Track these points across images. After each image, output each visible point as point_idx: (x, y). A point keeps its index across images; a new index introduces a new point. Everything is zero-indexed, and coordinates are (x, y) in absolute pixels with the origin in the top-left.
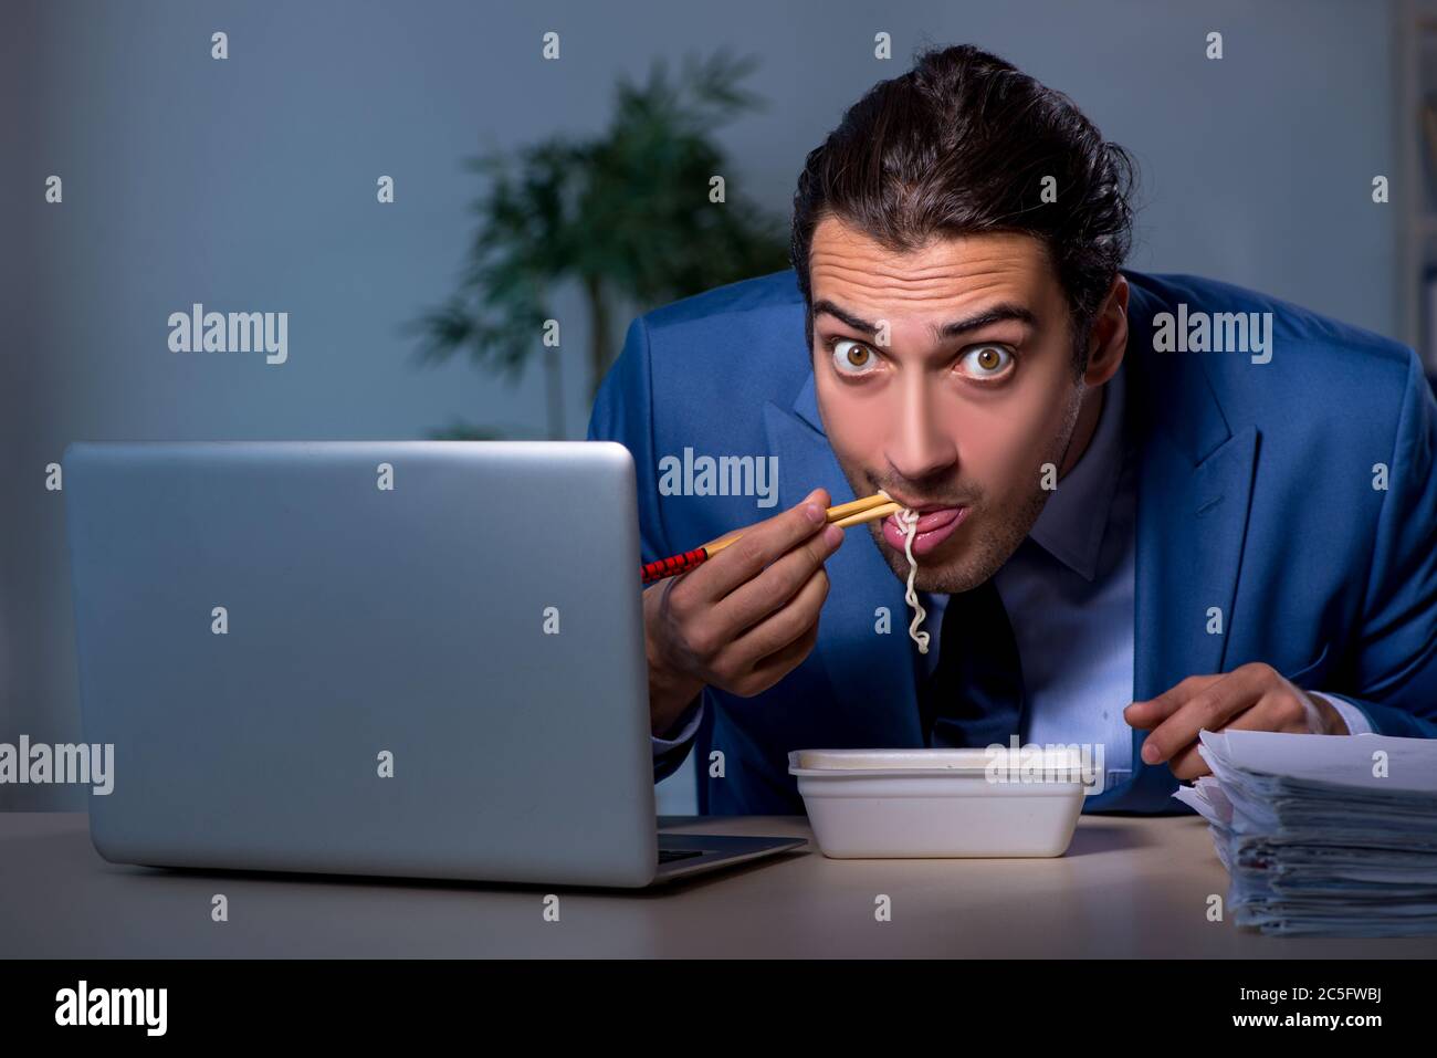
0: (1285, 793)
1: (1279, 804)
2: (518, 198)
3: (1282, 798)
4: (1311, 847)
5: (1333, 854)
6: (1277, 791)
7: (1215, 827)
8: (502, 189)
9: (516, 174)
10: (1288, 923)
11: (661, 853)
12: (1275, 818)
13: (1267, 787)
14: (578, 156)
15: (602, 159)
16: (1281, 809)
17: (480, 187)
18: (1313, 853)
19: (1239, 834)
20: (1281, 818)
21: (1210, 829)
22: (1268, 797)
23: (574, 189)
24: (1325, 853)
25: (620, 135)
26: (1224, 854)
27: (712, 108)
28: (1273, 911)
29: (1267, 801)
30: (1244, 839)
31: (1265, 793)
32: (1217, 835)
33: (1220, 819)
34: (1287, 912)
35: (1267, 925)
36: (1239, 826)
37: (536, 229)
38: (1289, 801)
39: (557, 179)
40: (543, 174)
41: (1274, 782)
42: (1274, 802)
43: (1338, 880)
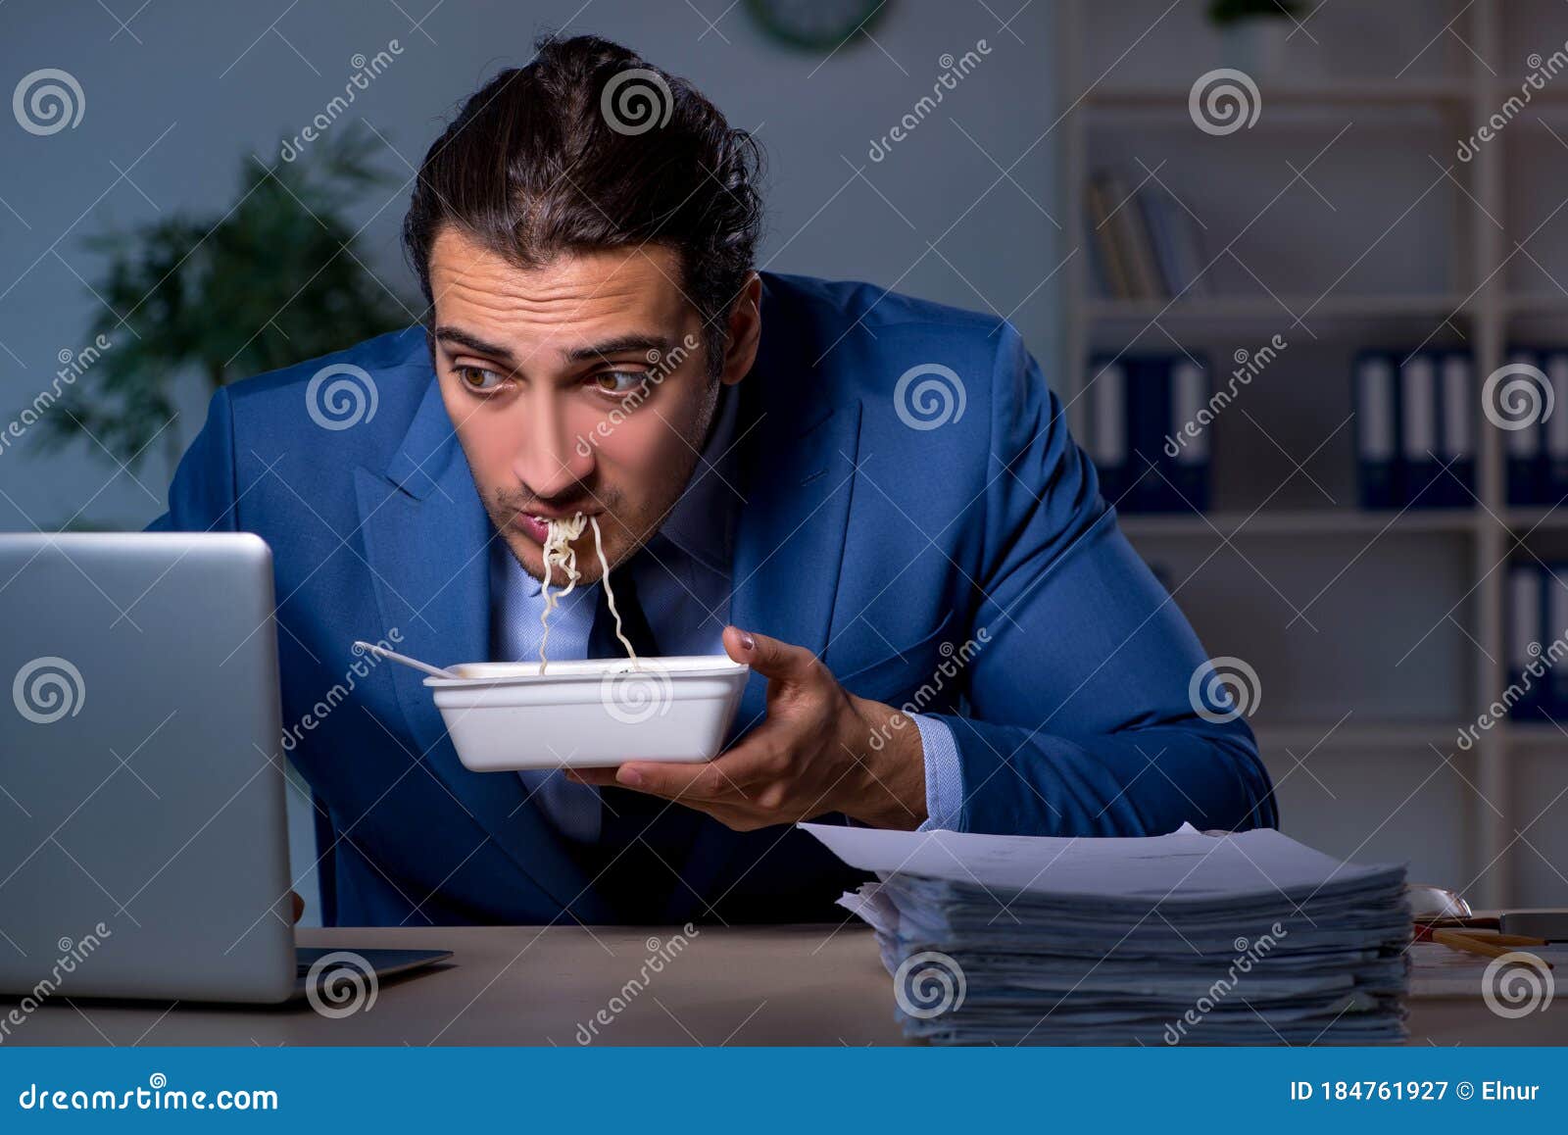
0: (954, 899)
1: (949, 909)
2: (135, 278)
3: (950, 903)
4: (982, 954)
5: (1005, 961)
6: (947, 896)
7: (882, 935)
8: (120, 270)
9: (135, 254)
10: (959, 1033)
11: (299, 966)
12: (944, 924)
13: (937, 893)
14: (199, 234)
15: (228, 239)
16: (951, 915)
17: (99, 266)
18: (983, 960)
19: (907, 942)
20: (952, 924)
21: (876, 936)
22: (938, 902)
23: (196, 270)
24: (996, 961)
25: (244, 213)
26: (890, 962)
27: (344, 185)
28: (942, 1022)
29: (937, 906)
30: (913, 946)
31: (934, 898)
32: (884, 943)
33: (887, 925)
34: (957, 1022)
35: (936, 1036)
36: (907, 932)
37: (157, 312)
38: (959, 907)
39: (178, 256)
40: (163, 254)
41: (942, 887)
42: (943, 908)
43: (1011, 989)
